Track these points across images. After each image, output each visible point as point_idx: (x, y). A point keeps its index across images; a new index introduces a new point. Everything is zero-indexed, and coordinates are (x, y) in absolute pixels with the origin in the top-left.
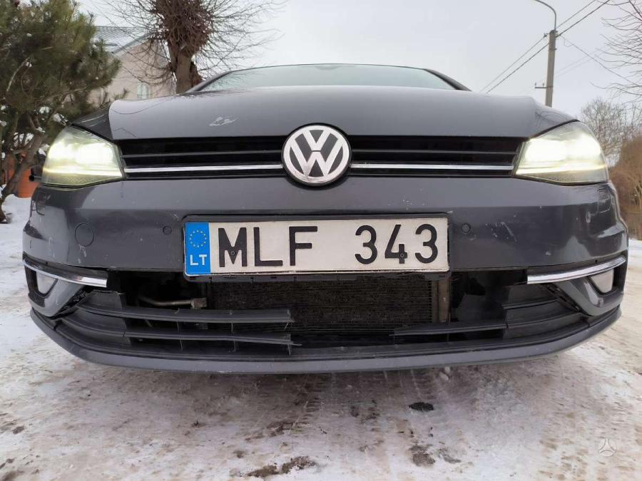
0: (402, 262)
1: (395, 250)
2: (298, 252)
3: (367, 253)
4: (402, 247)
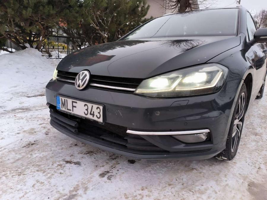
0: (93, 117)
1: (92, 113)
2: (74, 108)
3: (86, 112)
4: (93, 112)
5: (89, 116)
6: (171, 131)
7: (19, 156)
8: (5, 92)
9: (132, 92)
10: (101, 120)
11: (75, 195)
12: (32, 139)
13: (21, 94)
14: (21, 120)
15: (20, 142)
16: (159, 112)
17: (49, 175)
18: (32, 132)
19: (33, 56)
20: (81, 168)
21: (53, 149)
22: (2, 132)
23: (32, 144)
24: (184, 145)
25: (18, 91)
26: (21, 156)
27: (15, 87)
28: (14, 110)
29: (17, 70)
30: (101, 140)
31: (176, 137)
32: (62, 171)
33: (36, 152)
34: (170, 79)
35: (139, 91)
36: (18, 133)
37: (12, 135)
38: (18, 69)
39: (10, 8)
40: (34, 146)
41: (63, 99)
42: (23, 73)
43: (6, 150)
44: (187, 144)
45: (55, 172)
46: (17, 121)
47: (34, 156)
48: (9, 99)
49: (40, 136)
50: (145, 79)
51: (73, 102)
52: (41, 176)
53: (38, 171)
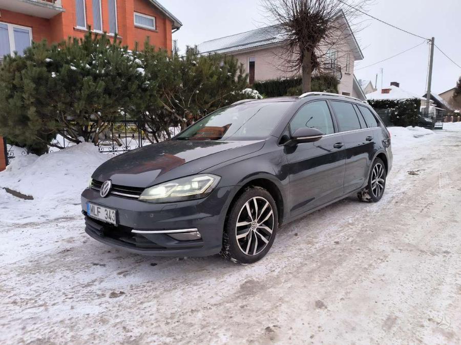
5: (108, 220)
6: (164, 230)
7: (53, 260)
8: (51, 199)
9: (137, 199)
10: (115, 223)
11: (92, 285)
12: (68, 246)
13: (67, 201)
14: (62, 230)
15: (57, 249)
16: (152, 214)
17: (75, 273)
18: (70, 240)
19: (87, 153)
20: (105, 269)
21: (86, 255)
22: (41, 240)
23: (68, 251)
24: (177, 242)
25: (64, 198)
26: (54, 260)
27: (63, 192)
28: (57, 219)
29: (65, 172)
30: (120, 242)
31: (170, 235)
32: (87, 270)
33: (69, 257)
34: (166, 187)
35: (142, 197)
36: (57, 242)
37: (51, 243)
38: (67, 170)
39: (60, 101)
40: (69, 252)
41: (92, 205)
42: (73, 176)
43: (43, 255)
44: (180, 241)
45: (81, 271)
46: (58, 230)
47: (67, 260)
48: (54, 207)
49: (78, 244)
50: (146, 188)
51: (98, 208)
52: (68, 273)
53: (67, 270)
